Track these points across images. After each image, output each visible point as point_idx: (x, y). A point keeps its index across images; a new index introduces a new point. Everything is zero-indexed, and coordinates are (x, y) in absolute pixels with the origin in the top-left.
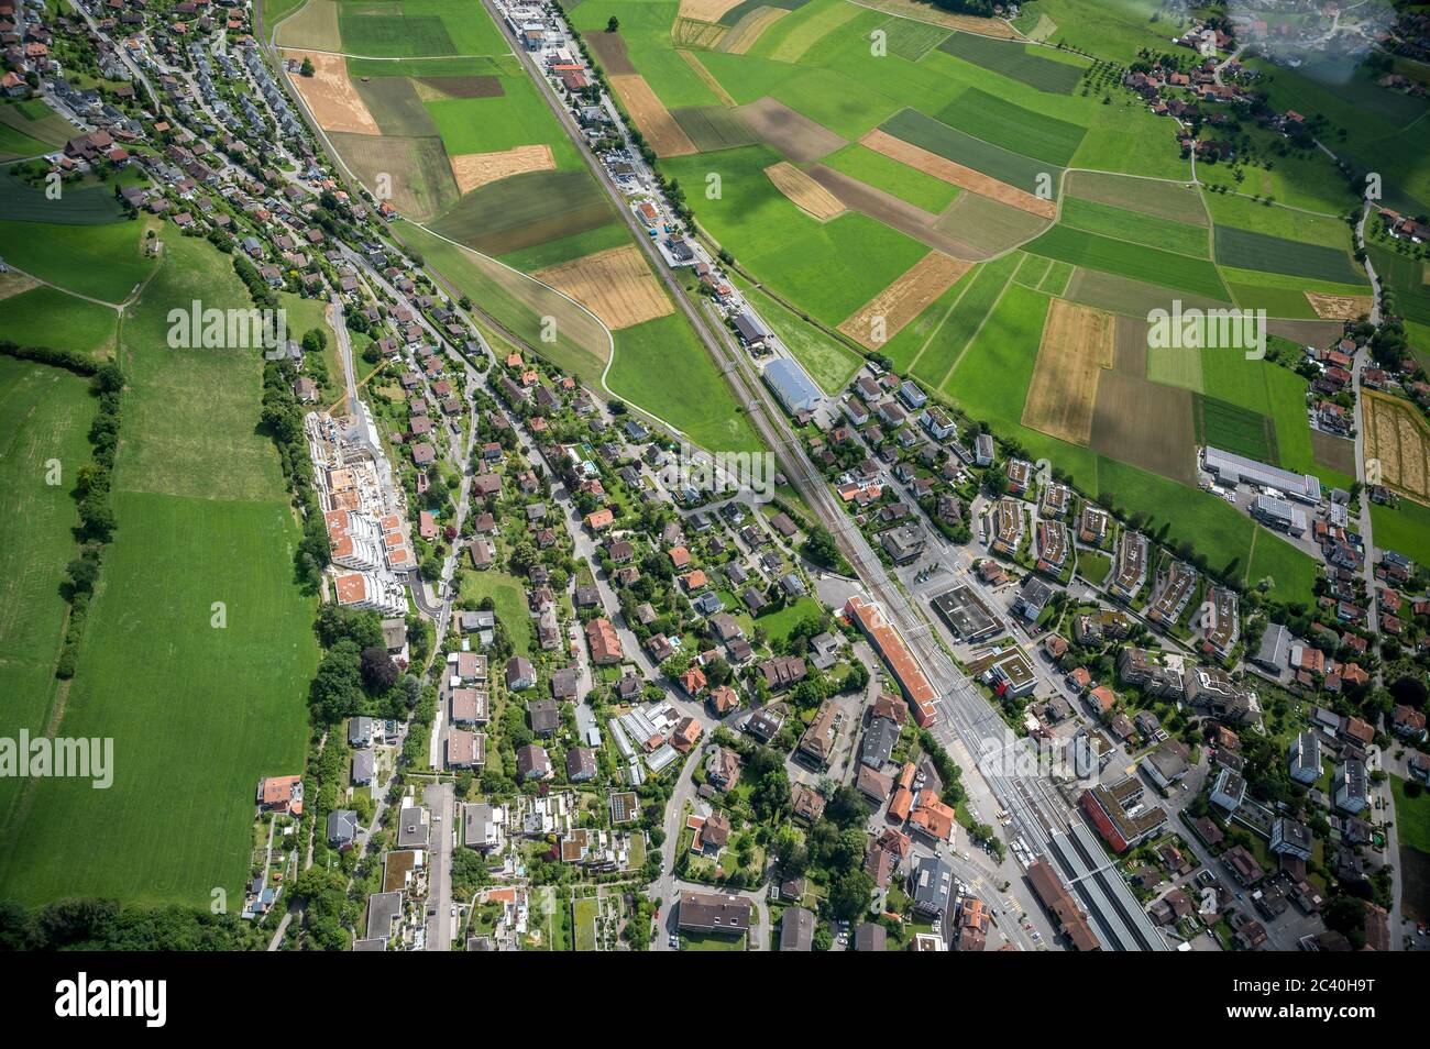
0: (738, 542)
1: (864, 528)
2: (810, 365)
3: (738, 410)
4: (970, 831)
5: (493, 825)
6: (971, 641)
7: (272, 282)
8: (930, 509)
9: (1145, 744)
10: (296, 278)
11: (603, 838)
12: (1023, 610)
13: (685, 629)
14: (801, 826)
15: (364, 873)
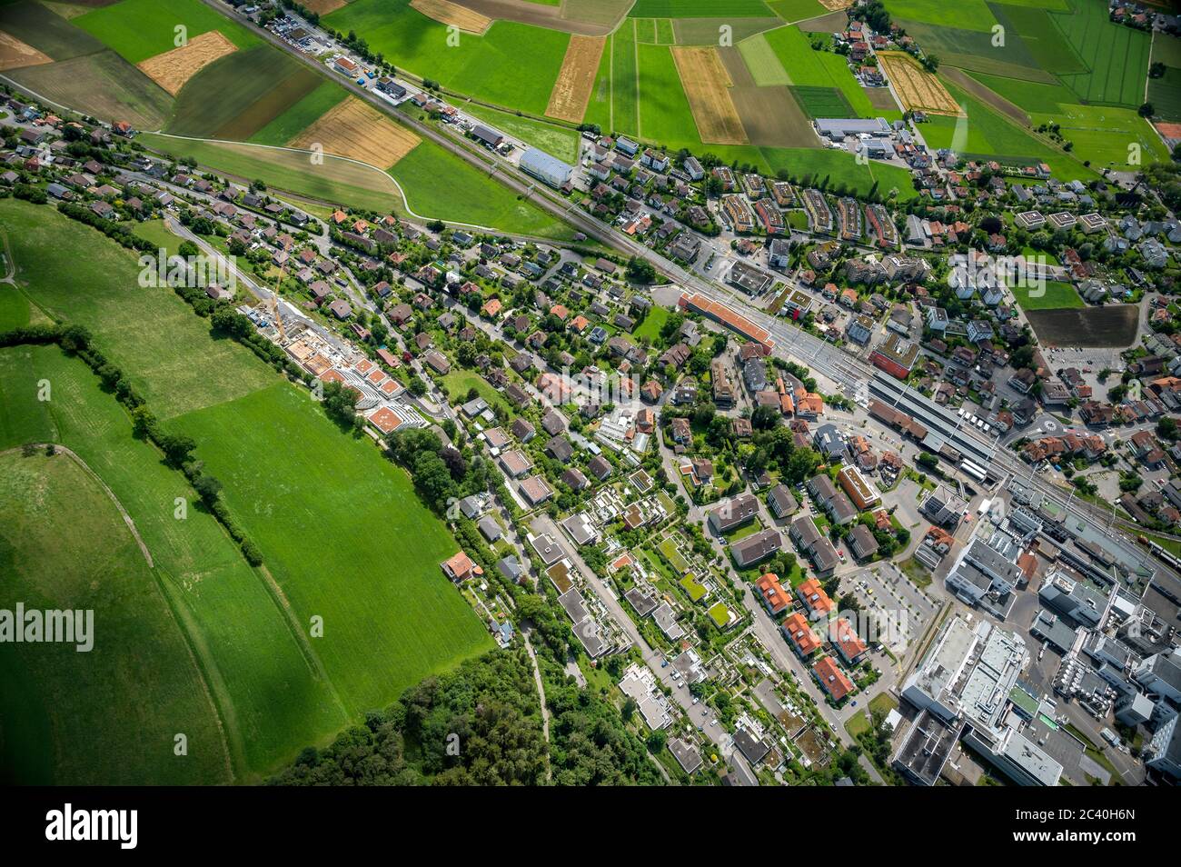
0: (586, 289)
1: (654, 249)
2: (544, 147)
3: (519, 198)
4: (827, 403)
5: (587, 525)
6: (760, 294)
7: (107, 216)
8: (686, 221)
9: (883, 313)
10: (124, 207)
11: (646, 504)
12: (777, 262)
13: (595, 358)
14: (746, 443)
15: (543, 589)
